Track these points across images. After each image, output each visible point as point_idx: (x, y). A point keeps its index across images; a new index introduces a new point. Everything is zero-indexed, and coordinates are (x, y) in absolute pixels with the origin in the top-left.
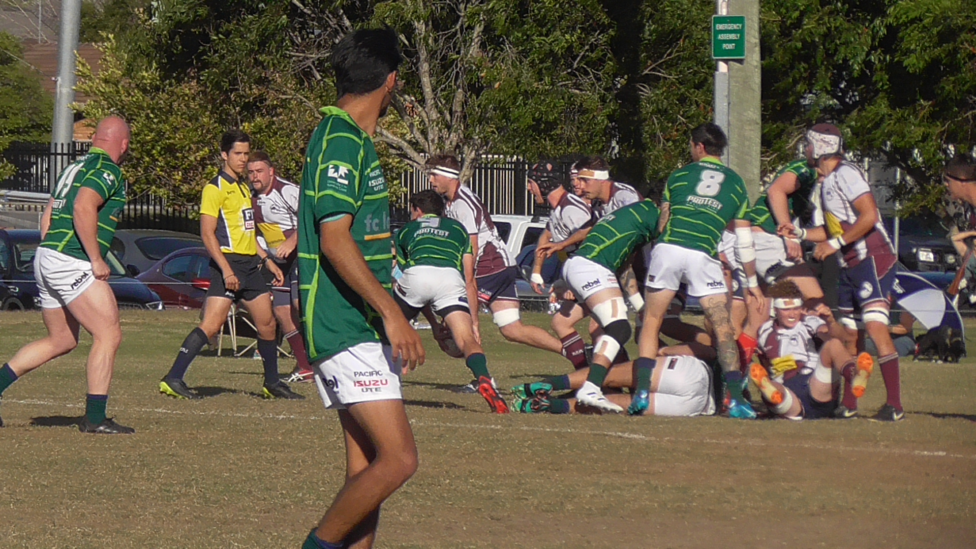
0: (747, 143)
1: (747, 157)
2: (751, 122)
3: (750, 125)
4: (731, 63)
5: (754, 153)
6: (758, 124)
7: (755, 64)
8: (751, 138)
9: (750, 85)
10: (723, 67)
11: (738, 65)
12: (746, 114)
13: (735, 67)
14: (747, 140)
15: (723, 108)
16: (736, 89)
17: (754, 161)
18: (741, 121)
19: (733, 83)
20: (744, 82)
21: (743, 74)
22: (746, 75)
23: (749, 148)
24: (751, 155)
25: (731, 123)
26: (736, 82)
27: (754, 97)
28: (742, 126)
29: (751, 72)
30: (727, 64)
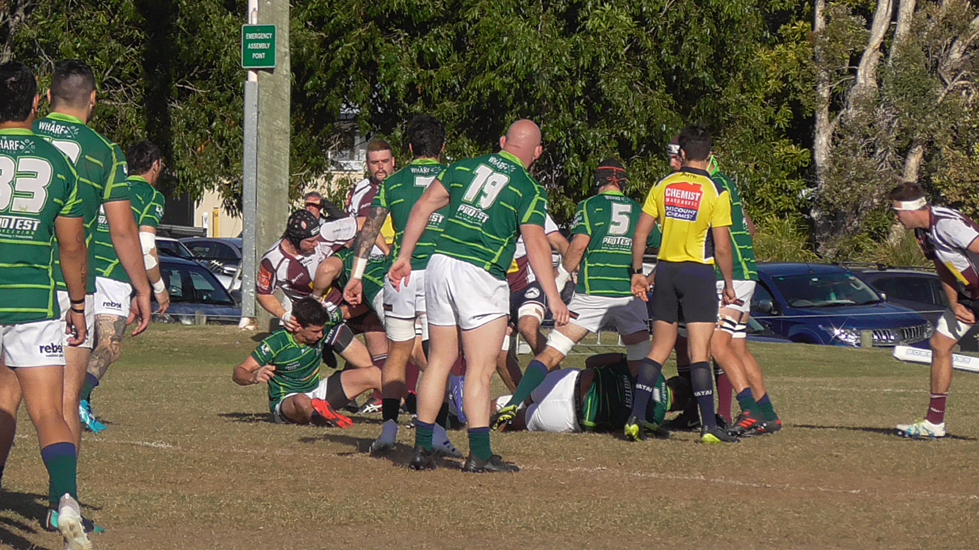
0: (276, 153)
1: (276, 167)
2: (280, 131)
3: (279, 134)
4: (260, 72)
5: (282, 163)
6: (286, 133)
7: (285, 73)
8: (280, 147)
9: (280, 95)
10: (252, 76)
11: (268, 74)
12: (275, 124)
13: (265, 77)
14: (276, 149)
15: (252, 118)
16: (266, 98)
17: (282, 170)
18: (270, 130)
19: (262, 92)
20: (274, 91)
21: (273, 83)
22: (275, 84)
23: (278, 158)
24: (279, 165)
25: (260, 132)
26: (265, 91)
27: (283, 107)
28: (271, 136)
29: (281, 82)
30: (256, 73)
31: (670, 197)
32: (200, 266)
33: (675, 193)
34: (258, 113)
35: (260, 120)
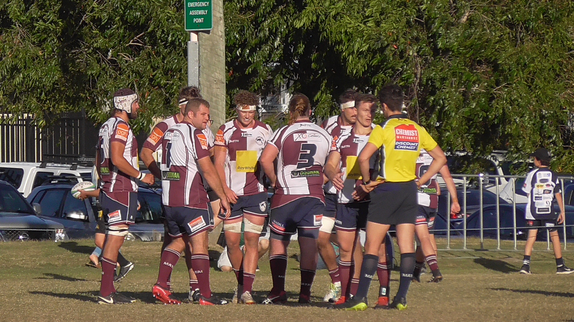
0: (214, 99)
1: (214, 110)
2: (218, 81)
3: (216, 84)
4: (200, 33)
5: (220, 107)
6: (223, 83)
7: (220, 34)
8: (217, 95)
9: (216, 52)
10: (194, 37)
11: (206, 35)
12: (213, 75)
13: (204, 37)
14: (214, 96)
15: (194, 71)
16: (205, 55)
17: (220, 113)
18: (209, 81)
19: (202, 50)
20: (211, 49)
21: (211, 42)
22: (213, 43)
23: (216, 103)
24: (218, 109)
25: (201, 83)
26: (205, 49)
27: (219, 61)
28: (210, 85)
29: (217, 41)
30: (197, 34)
31: (399, 135)
32: (155, 193)
33: (401, 132)
34: (199, 67)
35: (201, 73)
